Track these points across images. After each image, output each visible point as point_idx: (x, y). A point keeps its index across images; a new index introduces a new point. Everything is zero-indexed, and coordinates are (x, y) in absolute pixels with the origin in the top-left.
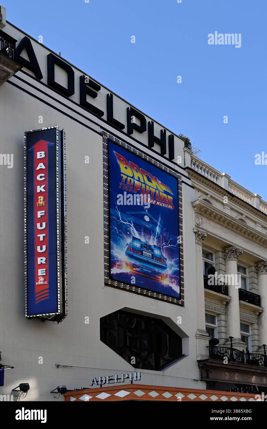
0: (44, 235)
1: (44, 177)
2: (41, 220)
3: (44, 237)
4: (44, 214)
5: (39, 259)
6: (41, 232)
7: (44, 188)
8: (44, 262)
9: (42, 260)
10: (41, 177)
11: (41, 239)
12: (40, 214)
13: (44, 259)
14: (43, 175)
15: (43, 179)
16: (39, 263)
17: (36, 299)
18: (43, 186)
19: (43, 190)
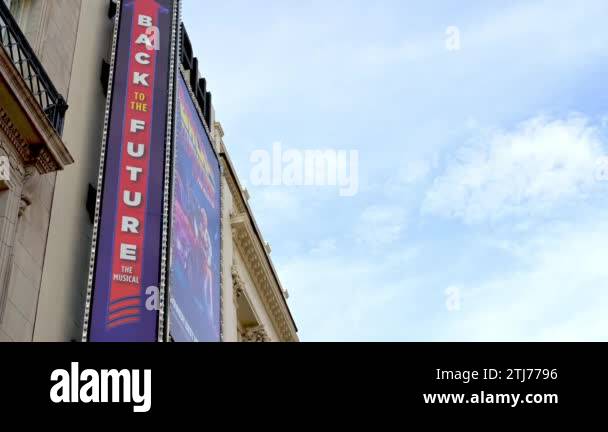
0: (140, 170)
1: (147, 59)
2: (137, 137)
3: (138, 173)
4: (142, 128)
5: (125, 219)
6: (135, 162)
7: (146, 79)
8: (134, 230)
9: (130, 223)
10: (143, 58)
11: (134, 177)
12: (136, 125)
13: (136, 223)
14: (147, 56)
15: (146, 62)
16: (124, 228)
17: (111, 317)
18: (145, 75)
19: (145, 83)
